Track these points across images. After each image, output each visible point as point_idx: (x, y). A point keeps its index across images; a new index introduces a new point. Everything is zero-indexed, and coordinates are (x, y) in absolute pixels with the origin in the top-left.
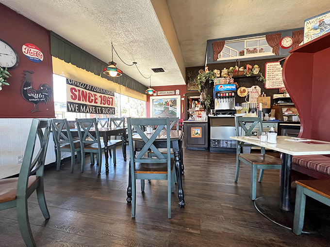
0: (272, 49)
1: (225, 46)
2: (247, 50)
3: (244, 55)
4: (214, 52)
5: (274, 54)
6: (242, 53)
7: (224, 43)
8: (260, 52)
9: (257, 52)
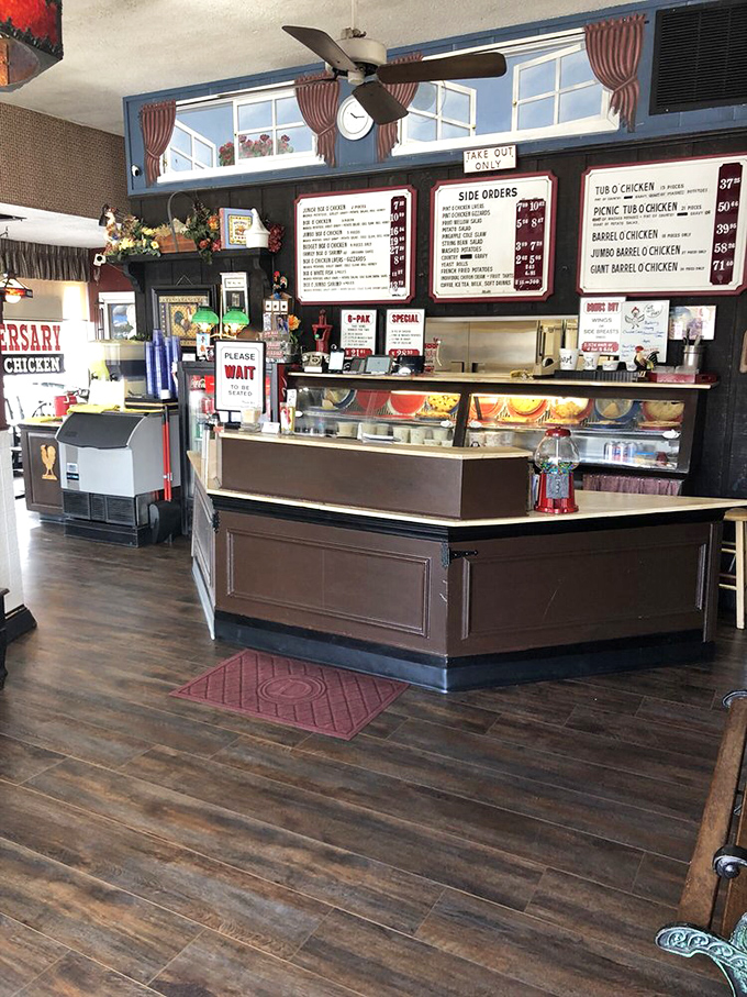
0: (314, 138)
1: (177, 122)
2: (243, 139)
3: (232, 162)
4: (146, 147)
5: (322, 162)
6: (227, 156)
7: (174, 110)
8: (280, 151)
9: (271, 153)
